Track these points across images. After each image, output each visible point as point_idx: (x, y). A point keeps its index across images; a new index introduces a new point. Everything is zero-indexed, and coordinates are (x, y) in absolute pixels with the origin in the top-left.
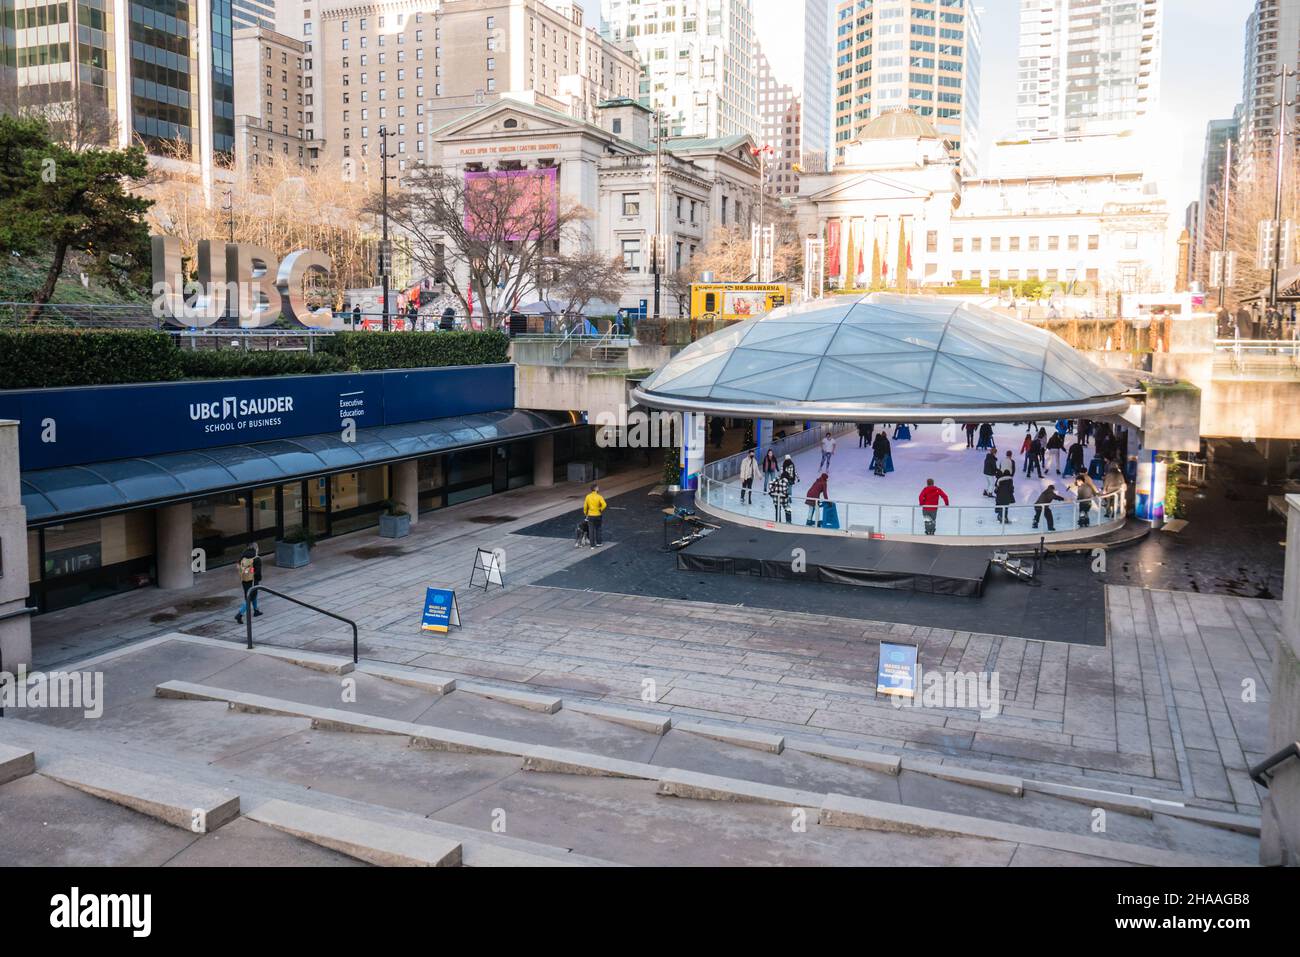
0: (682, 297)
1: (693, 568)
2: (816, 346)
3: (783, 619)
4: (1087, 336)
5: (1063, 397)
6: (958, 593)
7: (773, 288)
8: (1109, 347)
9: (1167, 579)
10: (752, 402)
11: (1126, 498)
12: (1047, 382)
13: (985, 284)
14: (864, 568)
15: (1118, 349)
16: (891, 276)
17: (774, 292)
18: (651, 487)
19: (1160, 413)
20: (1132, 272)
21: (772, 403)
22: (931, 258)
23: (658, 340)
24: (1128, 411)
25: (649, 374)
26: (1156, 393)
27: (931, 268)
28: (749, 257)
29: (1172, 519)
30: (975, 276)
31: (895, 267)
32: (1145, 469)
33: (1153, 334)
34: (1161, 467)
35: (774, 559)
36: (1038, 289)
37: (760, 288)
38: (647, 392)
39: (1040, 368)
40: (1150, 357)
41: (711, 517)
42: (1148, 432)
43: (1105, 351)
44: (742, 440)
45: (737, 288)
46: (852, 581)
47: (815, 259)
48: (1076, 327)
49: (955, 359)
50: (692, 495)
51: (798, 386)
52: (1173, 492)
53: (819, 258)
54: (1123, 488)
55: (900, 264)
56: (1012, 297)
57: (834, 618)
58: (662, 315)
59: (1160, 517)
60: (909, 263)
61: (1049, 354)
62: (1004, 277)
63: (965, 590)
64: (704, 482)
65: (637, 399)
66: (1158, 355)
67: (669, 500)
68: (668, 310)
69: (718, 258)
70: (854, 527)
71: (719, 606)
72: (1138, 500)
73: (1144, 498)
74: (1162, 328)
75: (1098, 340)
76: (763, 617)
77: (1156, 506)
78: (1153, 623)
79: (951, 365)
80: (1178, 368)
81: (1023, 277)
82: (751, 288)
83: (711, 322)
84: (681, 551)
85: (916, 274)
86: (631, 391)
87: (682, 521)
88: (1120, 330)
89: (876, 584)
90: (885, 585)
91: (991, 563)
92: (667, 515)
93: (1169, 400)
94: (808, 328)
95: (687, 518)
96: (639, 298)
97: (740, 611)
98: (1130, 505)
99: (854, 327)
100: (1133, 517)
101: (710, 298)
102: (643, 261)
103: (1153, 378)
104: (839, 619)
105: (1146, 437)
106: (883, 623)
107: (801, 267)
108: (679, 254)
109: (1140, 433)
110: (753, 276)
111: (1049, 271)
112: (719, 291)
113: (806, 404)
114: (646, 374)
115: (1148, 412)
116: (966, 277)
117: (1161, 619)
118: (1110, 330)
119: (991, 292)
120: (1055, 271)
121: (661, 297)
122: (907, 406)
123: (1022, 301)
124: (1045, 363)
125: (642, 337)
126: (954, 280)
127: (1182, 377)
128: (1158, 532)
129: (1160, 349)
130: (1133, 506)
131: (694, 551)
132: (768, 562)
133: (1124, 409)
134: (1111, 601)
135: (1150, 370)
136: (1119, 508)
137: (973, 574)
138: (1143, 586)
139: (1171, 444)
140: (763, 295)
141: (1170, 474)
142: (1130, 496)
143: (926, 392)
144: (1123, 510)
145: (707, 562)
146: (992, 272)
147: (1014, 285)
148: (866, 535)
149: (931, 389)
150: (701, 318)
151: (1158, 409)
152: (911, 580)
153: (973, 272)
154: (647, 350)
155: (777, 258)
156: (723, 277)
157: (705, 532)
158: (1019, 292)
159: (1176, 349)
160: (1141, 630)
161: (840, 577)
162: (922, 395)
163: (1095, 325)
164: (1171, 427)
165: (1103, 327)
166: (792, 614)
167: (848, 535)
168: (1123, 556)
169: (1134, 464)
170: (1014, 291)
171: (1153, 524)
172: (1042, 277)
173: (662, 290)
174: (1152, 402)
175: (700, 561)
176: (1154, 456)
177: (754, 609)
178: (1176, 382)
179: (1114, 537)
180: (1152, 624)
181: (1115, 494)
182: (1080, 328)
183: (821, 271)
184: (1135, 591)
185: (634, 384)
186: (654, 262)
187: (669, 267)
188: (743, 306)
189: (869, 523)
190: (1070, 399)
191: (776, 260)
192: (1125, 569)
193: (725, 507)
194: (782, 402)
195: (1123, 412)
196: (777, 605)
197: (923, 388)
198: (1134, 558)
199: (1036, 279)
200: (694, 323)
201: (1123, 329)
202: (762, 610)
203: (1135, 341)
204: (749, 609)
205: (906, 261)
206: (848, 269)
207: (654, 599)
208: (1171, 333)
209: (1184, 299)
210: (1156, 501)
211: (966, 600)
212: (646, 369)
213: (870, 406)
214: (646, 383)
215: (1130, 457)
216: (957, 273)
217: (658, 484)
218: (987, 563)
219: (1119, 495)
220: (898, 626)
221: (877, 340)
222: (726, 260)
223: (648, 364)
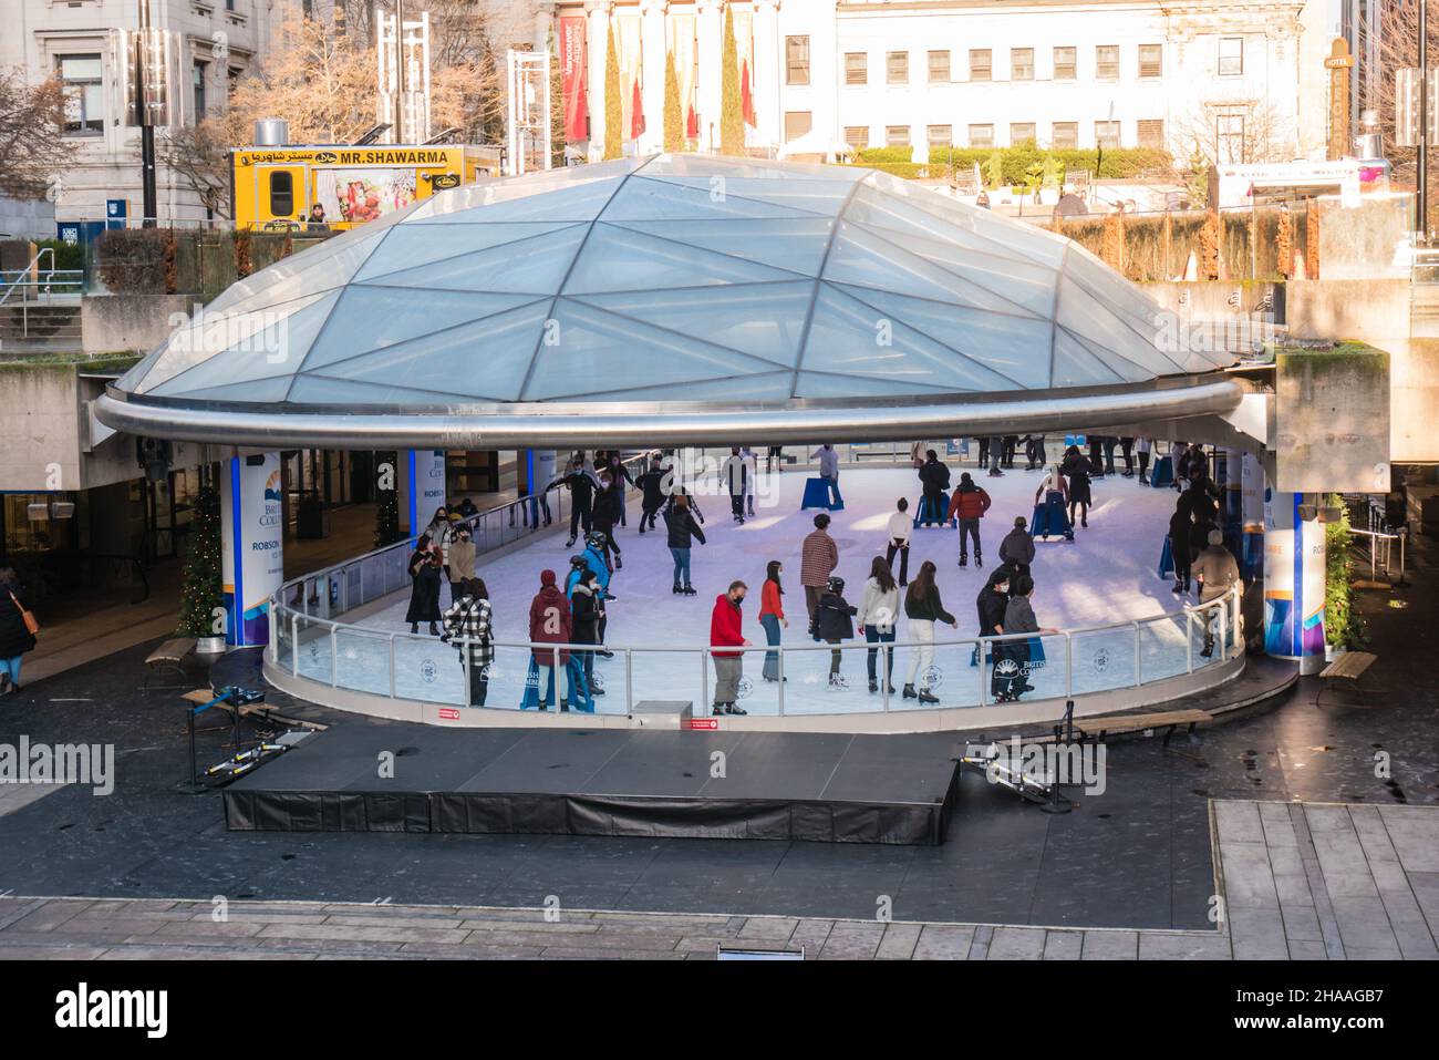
0: (211, 192)
1: (264, 824)
2: (540, 274)
3: (489, 925)
4: (1146, 252)
5: (1100, 377)
6: (890, 838)
7: (432, 157)
8: (1192, 275)
9: (1339, 780)
10: (392, 410)
11: (1242, 611)
12: (1065, 346)
13: (920, 156)
14: (673, 795)
15: (1213, 277)
16: (709, 140)
17: (433, 167)
18: (152, 646)
19: (1305, 411)
20: (1236, 125)
21: (439, 411)
22: (797, 98)
23: (154, 282)
24: (1240, 409)
25: (136, 361)
26: (1296, 366)
27: (797, 122)
28: (373, 90)
29: (1340, 654)
30: (900, 138)
31: (717, 120)
32: (1281, 543)
33: (1285, 239)
34: (1315, 533)
35: (460, 789)
36: (1036, 167)
37: (401, 157)
38: (132, 398)
39: (1048, 313)
40: (1280, 291)
41: (304, 706)
42: (1282, 453)
43: (1184, 284)
44: (373, 525)
45: (345, 158)
46: (647, 828)
47: (531, 99)
48: (1121, 232)
49: (857, 294)
50: (257, 660)
51: (500, 371)
52: (1341, 593)
53: (539, 96)
54: (1237, 590)
55: (728, 113)
56: (979, 187)
57: (610, 914)
58: (162, 222)
59: (1318, 650)
60: (748, 112)
61: (1066, 284)
62: (961, 141)
63: (905, 830)
64: (285, 623)
65: (109, 418)
66: (1297, 285)
67: (198, 671)
68: (178, 211)
69: (297, 93)
70: (645, 707)
71: (333, 906)
72: (1269, 613)
73: (1281, 607)
74: (1302, 228)
75: (1170, 259)
76: (439, 924)
77: (1307, 626)
78: (1314, 874)
79: (851, 310)
80: (1339, 315)
81: (1003, 140)
82: (380, 158)
83: (286, 238)
84: (235, 786)
85: (765, 132)
86: (91, 405)
87: (233, 718)
88: (1213, 234)
89: (704, 831)
90: (724, 831)
91: (960, 768)
92: (194, 704)
93: (1323, 381)
94: (523, 236)
95: (244, 710)
96: (104, 196)
97: (383, 915)
98: (1253, 627)
99: (626, 229)
100: (1261, 651)
101: (281, 185)
102: (109, 103)
103: (1288, 338)
104: (620, 915)
105: (1280, 465)
106: (723, 917)
107: (498, 120)
108: (200, 90)
109: (1266, 457)
110: (383, 128)
111: (1058, 125)
112: (303, 165)
113: (521, 409)
114: (126, 362)
115: (1280, 409)
116: (878, 141)
117: (1329, 862)
118: (1195, 236)
119: (935, 175)
120: (1072, 125)
121: (161, 195)
122: (756, 405)
123: (1000, 194)
124: (1056, 302)
125: (113, 279)
126: (852, 150)
127: (1347, 334)
128: (1316, 682)
129: (1300, 274)
130: (1261, 630)
131: (264, 783)
132: (448, 798)
133: (1231, 403)
134: (1223, 834)
135: (1283, 322)
136: (1230, 634)
137: (922, 792)
138: (1288, 796)
139: (1332, 480)
140: (410, 174)
141: (1333, 551)
142: (1252, 606)
143: (797, 371)
144: (1238, 639)
145: (297, 808)
146: (934, 128)
147: (982, 159)
148: (675, 721)
149: (807, 364)
150: (259, 228)
151: (1301, 402)
152: (784, 815)
153: (893, 130)
154: (129, 308)
155: (440, 91)
156: (312, 136)
157: (290, 738)
158: (996, 176)
159: (1331, 271)
160: (1289, 889)
161: (619, 821)
162: (789, 377)
163: (1161, 227)
164: (1330, 440)
165: (1179, 230)
166: (511, 912)
167: (634, 725)
168: (1243, 736)
169: (1257, 540)
170: (985, 172)
171: (1303, 665)
172: (1045, 139)
173: (163, 176)
174: (1287, 386)
175: (282, 806)
176: (1301, 508)
177: (418, 908)
178: (1337, 345)
179: (1223, 697)
180: (1312, 876)
181: (1220, 601)
182: (1129, 235)
183: (546, 125)
184: (1273, 808)
185: (99, 387)
186: (139, 97)
187: (176, 114)
188: (361, 200)
189: (682, 696)
190: (1115, 380)
191: (435, 98)
192: (1251, 765)
193: (337, 680)
194: (464, 407)
195: (1229, 411)
196: (471, 895)
197: (792, 364)
198: (1268, 742)
199: (1030, 145)
200: (242, 238)
201: (1221, 233)
202: (436, 908)
203: (1246, 259)
204: (404, 909)
205: (741, 104)
206: (609, 125)
207: (170, 902)
208: (1321, 237)
209: (1345, 172)
210: (1307, 613)
211: (910, 852)
212: (129, 353)
213: (670, 407)
214: (125, 382)
215: (1248, 525)
216: (856, 134)
217: (171, 636)
218: (952, 767)
219: (1229, 603)
220: (757, 920)
221: (679, 257)
222: (316, 97)
223: (133, 341)
